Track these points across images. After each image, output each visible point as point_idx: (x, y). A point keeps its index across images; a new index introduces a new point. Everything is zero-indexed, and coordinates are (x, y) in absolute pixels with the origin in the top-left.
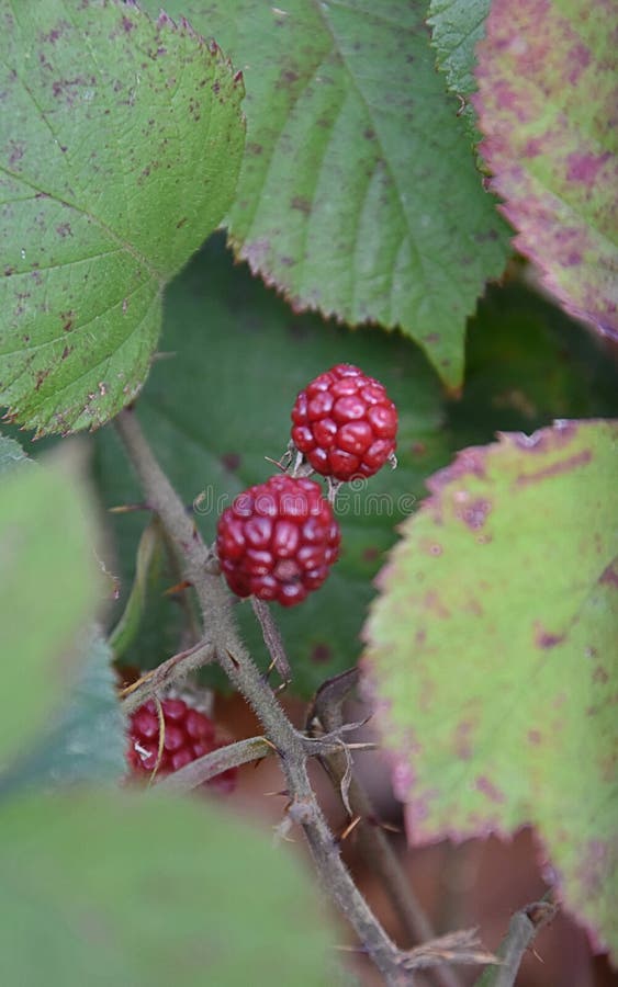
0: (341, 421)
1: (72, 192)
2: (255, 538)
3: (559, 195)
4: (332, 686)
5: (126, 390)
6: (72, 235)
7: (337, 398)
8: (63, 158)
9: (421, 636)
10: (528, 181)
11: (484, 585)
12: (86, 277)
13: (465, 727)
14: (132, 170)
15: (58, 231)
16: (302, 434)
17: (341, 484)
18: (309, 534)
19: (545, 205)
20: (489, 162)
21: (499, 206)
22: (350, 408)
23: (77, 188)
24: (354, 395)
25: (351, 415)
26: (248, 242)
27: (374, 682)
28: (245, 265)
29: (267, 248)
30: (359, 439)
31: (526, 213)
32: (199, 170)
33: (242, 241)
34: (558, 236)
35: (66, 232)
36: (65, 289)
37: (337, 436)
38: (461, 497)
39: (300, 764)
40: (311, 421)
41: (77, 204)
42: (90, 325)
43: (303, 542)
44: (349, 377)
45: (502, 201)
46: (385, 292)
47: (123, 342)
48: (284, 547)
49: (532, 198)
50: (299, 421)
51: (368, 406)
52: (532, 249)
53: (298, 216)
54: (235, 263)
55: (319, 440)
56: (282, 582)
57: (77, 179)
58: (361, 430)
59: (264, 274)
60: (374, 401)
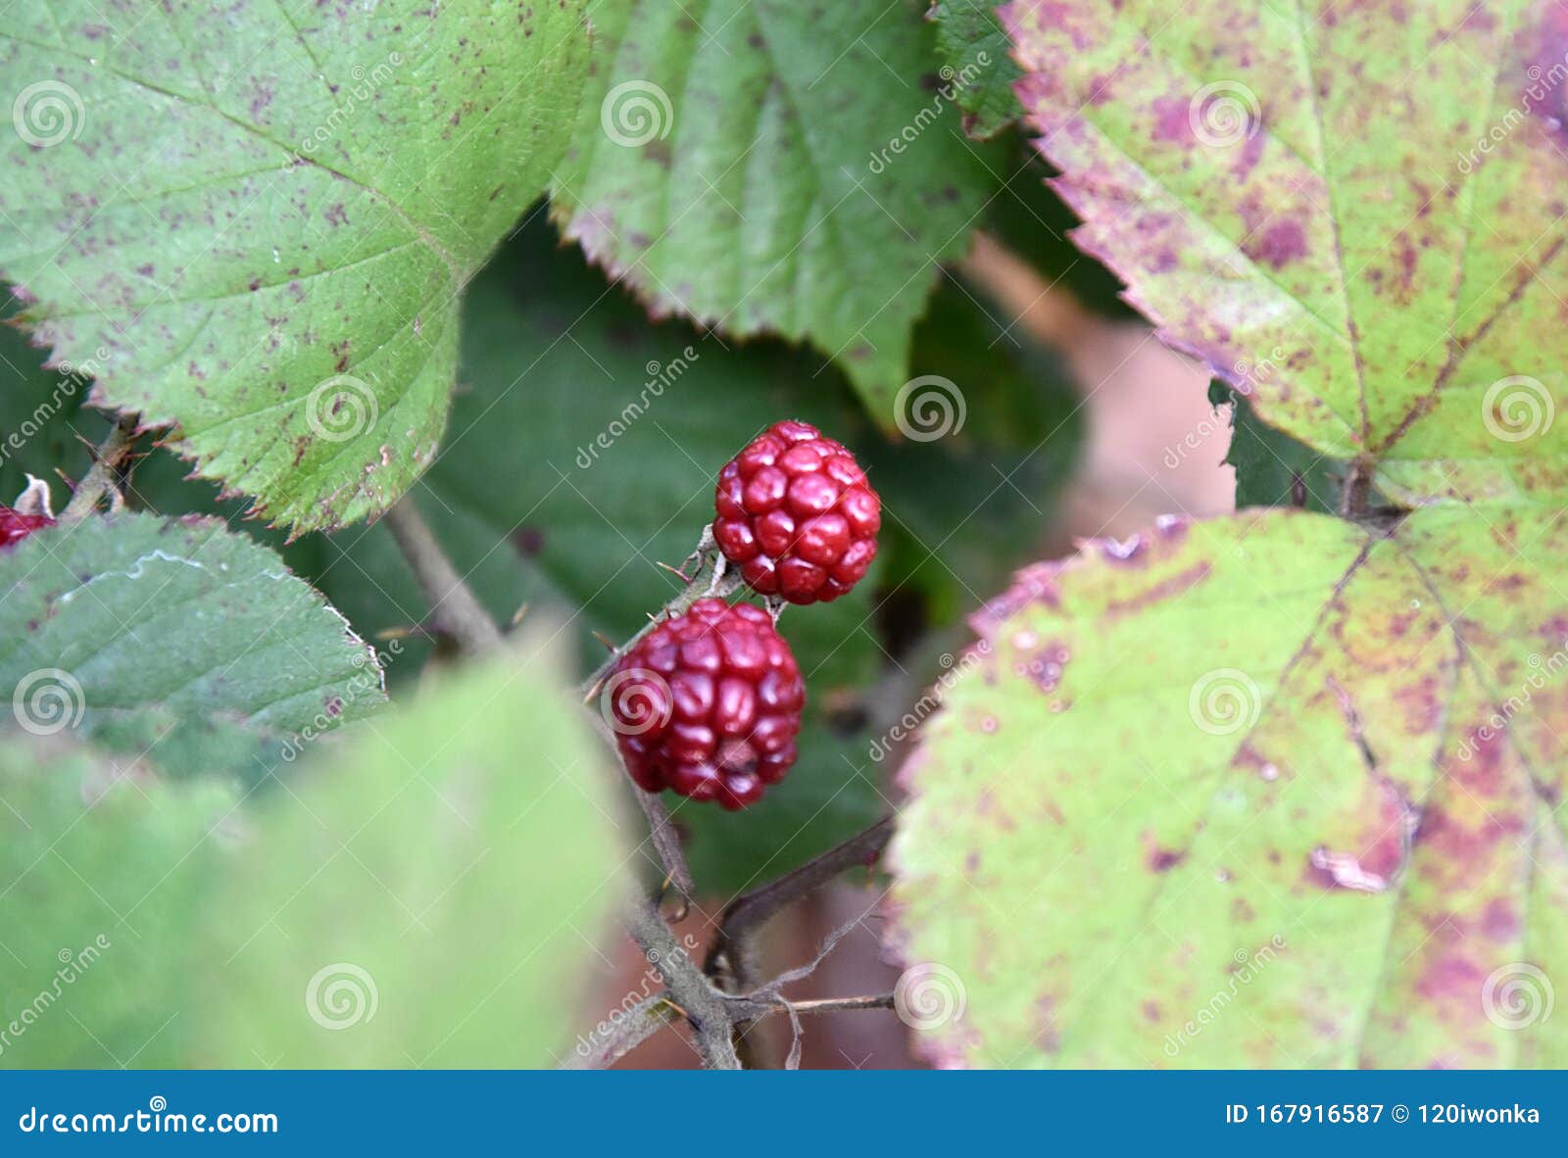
0: (802, 515)
1: (346, 156)
2: (688, 706)
3: (1142, 164)
4: (749, 906)
5: (416, 454)
6: (347, 222)
7: (792, 478)
8: (332, 103)
9: (973, 862)
10: (1093, 143)
11: (1063, 777)
12: (368, 286)
13: (1046, 1002)
14: (435, 117)
15: (327, 216)
16: (737, 534)
17: (785, 604)
18: (770, 696)
19: (1120, 179)
20: (1030, 113)
21: (1048, 181)
22: (815, 492)
23: (354, 149)
24: (817, 472)
25: (817, 504)
26: (580, 212)
27: (904, 935)
28: (576, 249)
29: (610, 221)
30: (832, 541)
31: (1092, 191)
32: (528, 111)
33: (571, 211)
34: (1140, 226)
35: (339, 219)
36: (338, 307)
37: (795, 537)
38: (1026, 641)
39: (724, 1039)
40: (752, 514)
41: (354, 174)
42: (370, 360)
43: (761, 710)
44: (803, 441)
45: (1055, 173)
46: (787, 284)
47: (411, 381)
48: (734, 718)
49: (1100, 167)
50: (727, 514)
51: (841, 488)
52: (1102, 247)
53: (653, 170)
54: (561, 243)
55: (766, 544)
56: (727, 773)
57: (354, 135)
58: (833, 527)
59: (606, 261)
60: (848, 481)
